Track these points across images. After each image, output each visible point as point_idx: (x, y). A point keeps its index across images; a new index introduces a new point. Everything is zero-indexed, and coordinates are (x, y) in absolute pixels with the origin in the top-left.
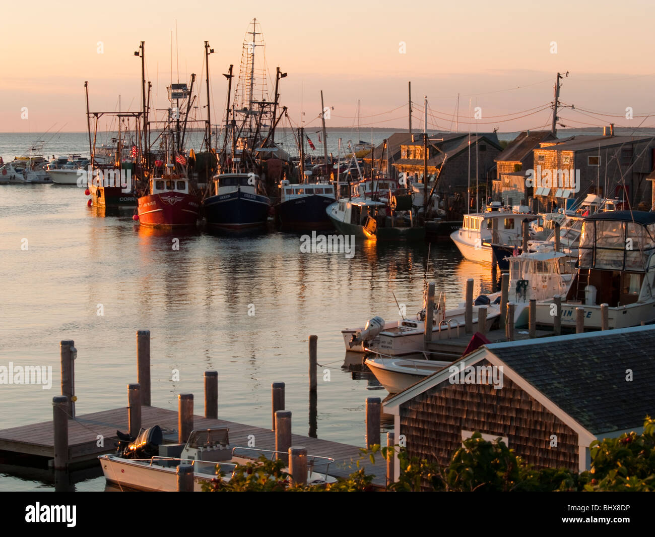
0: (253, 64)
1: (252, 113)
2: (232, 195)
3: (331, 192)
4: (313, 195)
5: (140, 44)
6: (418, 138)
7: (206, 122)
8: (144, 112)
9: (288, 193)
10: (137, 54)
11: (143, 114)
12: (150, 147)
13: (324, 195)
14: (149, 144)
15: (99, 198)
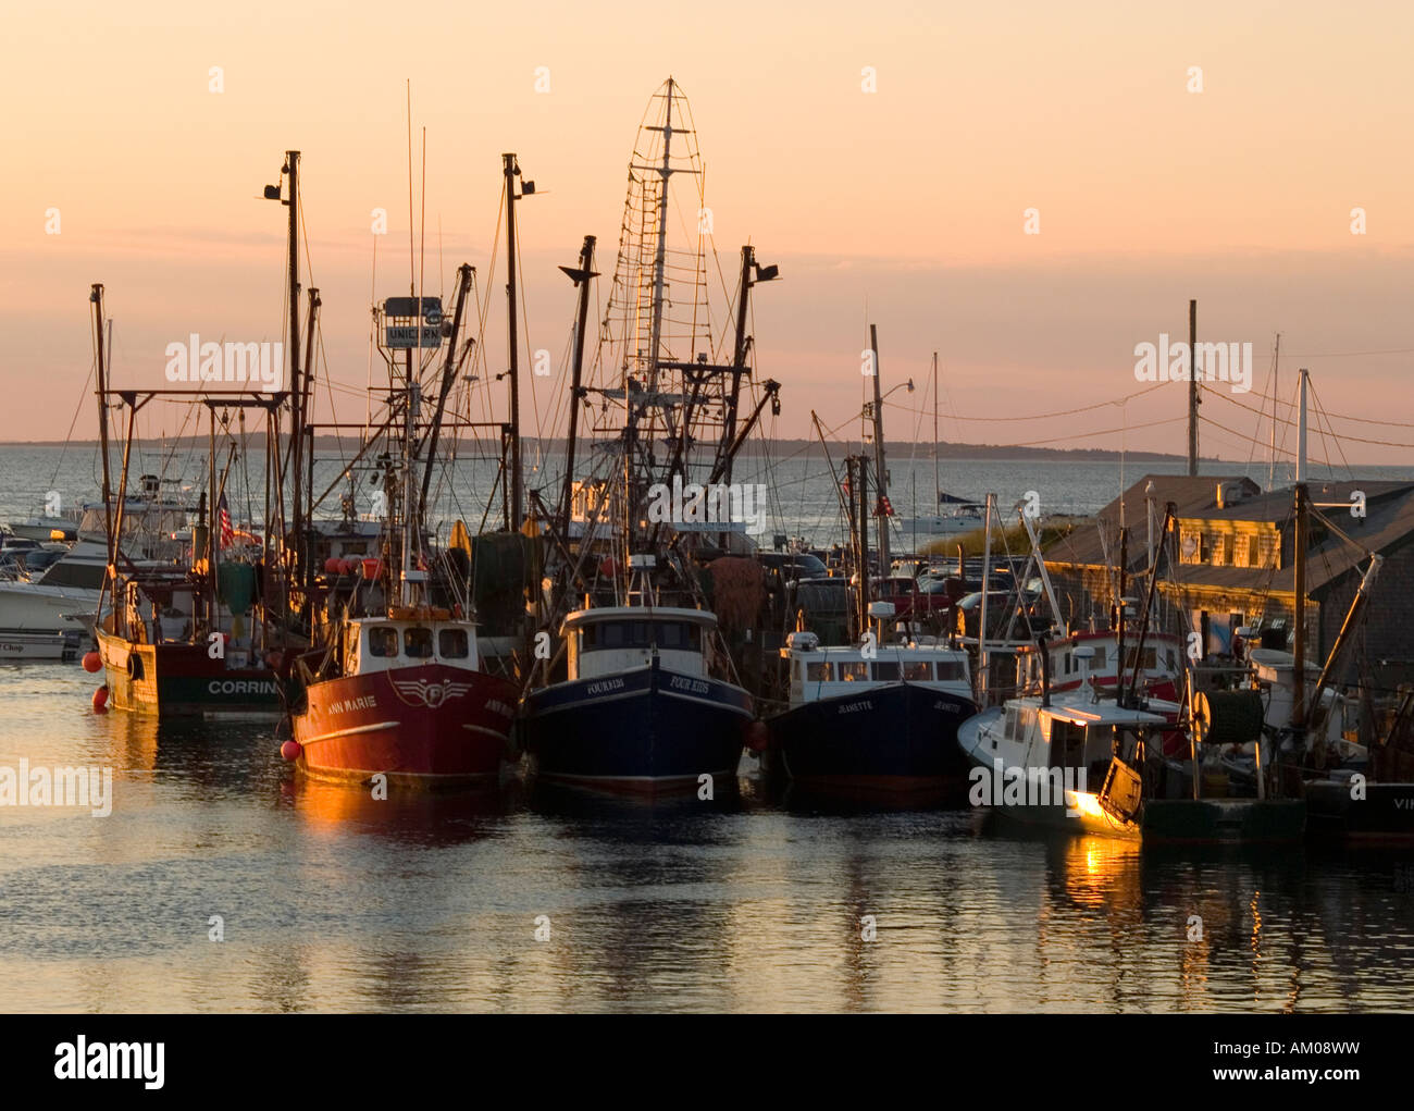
0: (662, 233)
1: (656, 399)
2: (632, 680)
3: (960, 675)
4: (898, 683)
5: (283, 160)
6: (1235, 496)
7: (505, 427)
8: (295, 392)
9: (811, 678)
10: (272, 193)
11: (289, 398)
12: (311, 509)
13: (934, 684)
14: (310, 501)
15: (138, 683)
